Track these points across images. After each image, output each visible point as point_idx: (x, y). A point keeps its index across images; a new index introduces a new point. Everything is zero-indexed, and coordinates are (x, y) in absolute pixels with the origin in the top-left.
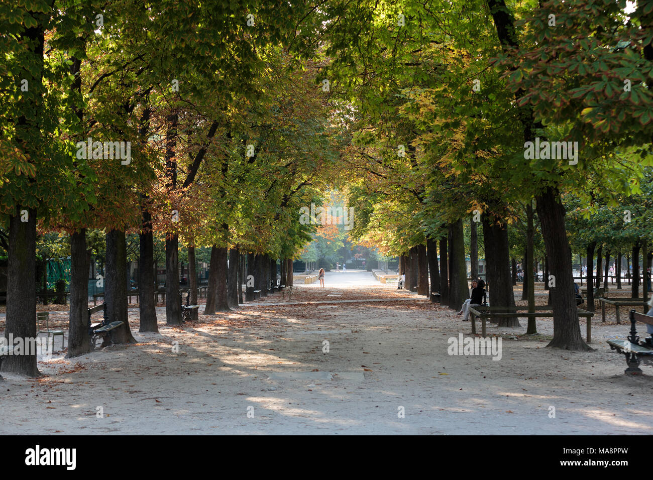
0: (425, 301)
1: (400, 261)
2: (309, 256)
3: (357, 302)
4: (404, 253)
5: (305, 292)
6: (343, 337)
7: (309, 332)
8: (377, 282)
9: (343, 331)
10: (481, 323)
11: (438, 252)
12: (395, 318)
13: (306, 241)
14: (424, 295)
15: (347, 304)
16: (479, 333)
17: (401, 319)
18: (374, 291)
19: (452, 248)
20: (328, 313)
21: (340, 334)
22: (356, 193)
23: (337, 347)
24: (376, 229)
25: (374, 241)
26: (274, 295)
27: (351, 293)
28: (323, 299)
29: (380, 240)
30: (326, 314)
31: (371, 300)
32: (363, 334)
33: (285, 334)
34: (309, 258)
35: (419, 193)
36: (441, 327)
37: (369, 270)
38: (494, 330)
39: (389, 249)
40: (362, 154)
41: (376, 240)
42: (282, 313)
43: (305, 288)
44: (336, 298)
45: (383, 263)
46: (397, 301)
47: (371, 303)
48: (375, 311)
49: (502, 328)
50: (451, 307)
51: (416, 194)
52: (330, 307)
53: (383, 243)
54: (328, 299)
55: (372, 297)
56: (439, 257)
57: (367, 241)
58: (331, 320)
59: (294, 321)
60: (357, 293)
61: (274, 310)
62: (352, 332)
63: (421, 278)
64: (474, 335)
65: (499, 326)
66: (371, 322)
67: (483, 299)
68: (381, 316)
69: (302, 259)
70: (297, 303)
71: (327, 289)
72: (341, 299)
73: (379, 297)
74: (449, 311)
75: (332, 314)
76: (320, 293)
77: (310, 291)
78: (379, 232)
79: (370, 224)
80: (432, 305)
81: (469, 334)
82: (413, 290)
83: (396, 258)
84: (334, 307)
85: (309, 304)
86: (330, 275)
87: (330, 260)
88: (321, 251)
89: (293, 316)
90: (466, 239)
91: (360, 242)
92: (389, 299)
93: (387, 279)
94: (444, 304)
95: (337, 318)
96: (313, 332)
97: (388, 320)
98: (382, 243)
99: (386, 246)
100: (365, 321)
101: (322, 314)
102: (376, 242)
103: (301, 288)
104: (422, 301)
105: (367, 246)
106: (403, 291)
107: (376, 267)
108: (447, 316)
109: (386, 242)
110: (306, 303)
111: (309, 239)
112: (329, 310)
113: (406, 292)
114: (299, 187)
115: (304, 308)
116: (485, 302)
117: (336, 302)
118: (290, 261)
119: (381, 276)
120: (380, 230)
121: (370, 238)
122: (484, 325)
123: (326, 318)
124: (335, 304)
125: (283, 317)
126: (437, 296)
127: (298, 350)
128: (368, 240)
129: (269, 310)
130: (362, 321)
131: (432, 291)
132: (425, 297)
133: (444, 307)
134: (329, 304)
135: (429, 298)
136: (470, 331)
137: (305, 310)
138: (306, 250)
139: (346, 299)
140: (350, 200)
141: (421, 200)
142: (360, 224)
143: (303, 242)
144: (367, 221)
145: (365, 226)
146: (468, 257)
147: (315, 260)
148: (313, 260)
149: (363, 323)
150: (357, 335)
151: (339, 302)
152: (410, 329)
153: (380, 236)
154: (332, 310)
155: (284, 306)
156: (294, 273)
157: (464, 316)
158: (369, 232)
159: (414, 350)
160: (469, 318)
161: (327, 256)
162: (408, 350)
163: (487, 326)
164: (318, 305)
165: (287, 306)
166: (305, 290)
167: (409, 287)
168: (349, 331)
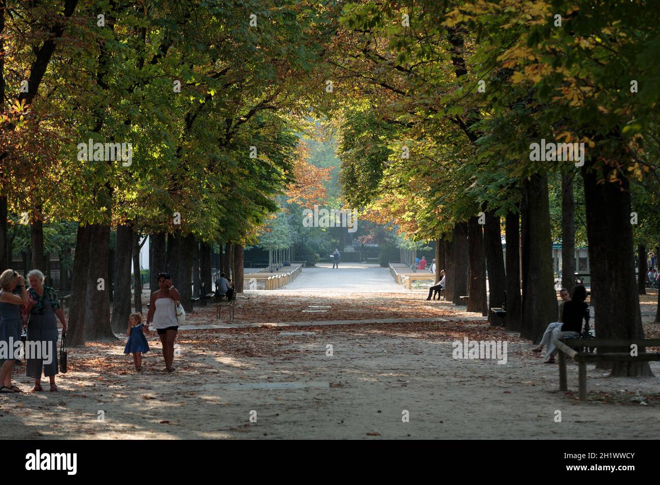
0: (479, 322)
1: (437, 250)
2: (276, 239)
3: (354, 325)
4: (444, 235)
5: (262, 304)
6: (310, 396)
7: (248, 386)
8: (396, 286)
9: (313, 384)
10: (577, 369)
11: (503, 233)
12: (417, 357)
13: (266, 211)
14: (477, 311)
15: (336, 327)
16: (573, 389)
17: (429, 359)
18: (388, 302)
19: (527, 226)
20: (295, 345)
21: (307, 390)
22: (356, 124)
23: (294, 419)
24: (393, 191)
25: (390, 213)
26: (206, 309)
27: (347, 306)
28: (293, 318)
29: (402, 211)
30: (290, 347)
31: (378, 321)
32: (351, 390)
33: (201, 388)
34: (275, 243)
35: (469, 125)
36: (502, 376)
37: (385, 265)
38: (604, 383)
39: (417, 228)
40: (365, 51)
41: (393, 210)
42: (211, 346)
43: (265, 298)
44: (316, 317)
45: (409, 252)
46: (427, 323)
47: (379, 326)
48: (383, 342)
49: (617, 379)
50: (525, 336)
51: (463, 126)
52: (302, 333)
53: (407, 216)
54: (302, 317)
55: (382, 316)
56: (504, 242)
57: (378, 213)
58: (296, 361)
59: (227, 360)
60: (358, 307)
61: (198, 339)
62: (331, 385)
63: (472, 280)
64: (562, 394)
65: (614, 374)
66: (372, 363)
67: (584, 323)
68: (392, 353)
69: (261, 243)
70: (243, 324)
71: (303, 300)
72: (327, 317)
73: (395, 315)
74: (521, 343)
75: (302, 347)
76: (290, 307)
77: (274, 302)
78: (400, 197)
79: (383, 182)
80: (491, 331)
81: (554, 392)
82: (459, 303)
83: (431, 244)
84: (309, 333)
85: (266, 327)
86: (314, 273)
87: (315, 246)
88: (299, 231)
89: (228, 353)
90: (555, 211)
91: (365, 213)
92: (413, 319)
93: (414, 281)
94: (513, 329)
95: (309, 356)
96: (256, 386)
97: (404, 360)
98: (404, 216)
99: (413, 221)
100: (361, 362)
101: (283, 348)
102: (395, 214)
103: (258, 296)
104: (473, 322)
105: (378, 221)
106: (442, 304)
107: (397, 260)
108: (517, 353)
109: (411, 214)
110: (260, 325)
111: (272, 208)
112: (298, 339)
113: (446, 304)
114: (252, 113)
115: (255, 335)
116: (587, 328)
117: (315, 323)
118: (238, 247)
119: (403, 276)
120: (400, 193)
121: (384, 206)
122: (582, 373)
123: (290, 356)
124: (311, 328)
125: (209, 353)
126: (499, 314)
127: (216, 425)
128: (379, 208)
129: (188, 338)
130: (356, 362)
131: (491, 306)
132: (479, 315)
133: (512, 335)
134: (301, 328)
135: (486, 318)
136: (556, 386)
137: (254, 340)
138: (269, 228)
139: (335, 318)
140: (346, 138)
141: (473, 137)
142: (363, 183)
143: (261, 212)
144: (379, 176)
145: (375, 185)
146: (557, 242)
147: (287, 247)
148: (282, 246)
149: (356, 367)
150: (338, 392)
151: (321, 323)
152: (442, 380)
153: (401, 204)
154: (305, 340)
155: (217, 331)
156: (245, 270)
157: (546, 354)
158: (382, 196)
159: (445, 425)
160: (556, 358)
161: (310, 240)
162: (433, 425)
163: (588, 375)
164: (280, 329)
165: (223, 330)
166: (263, 301)
167: (452, 296)
168: (325, 385)
